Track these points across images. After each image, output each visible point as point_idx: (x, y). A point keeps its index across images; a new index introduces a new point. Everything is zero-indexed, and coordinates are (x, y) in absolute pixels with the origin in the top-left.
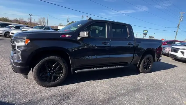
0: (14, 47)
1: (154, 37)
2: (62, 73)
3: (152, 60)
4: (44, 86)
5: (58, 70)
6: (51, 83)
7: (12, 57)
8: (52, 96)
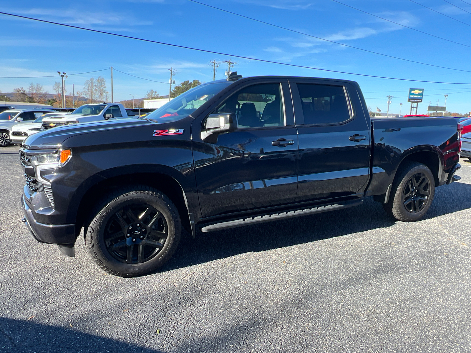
0: (31, 173)
1: (443, 109)
2: (165, 236)
3: (430, 180)
4: (119, 275)
5: (153, 227)
6: (138, 266)
7: (30, 202)
8: (143, 301)
